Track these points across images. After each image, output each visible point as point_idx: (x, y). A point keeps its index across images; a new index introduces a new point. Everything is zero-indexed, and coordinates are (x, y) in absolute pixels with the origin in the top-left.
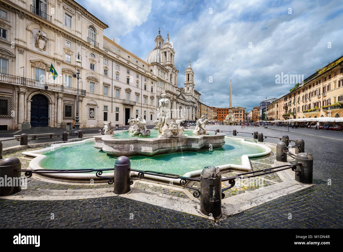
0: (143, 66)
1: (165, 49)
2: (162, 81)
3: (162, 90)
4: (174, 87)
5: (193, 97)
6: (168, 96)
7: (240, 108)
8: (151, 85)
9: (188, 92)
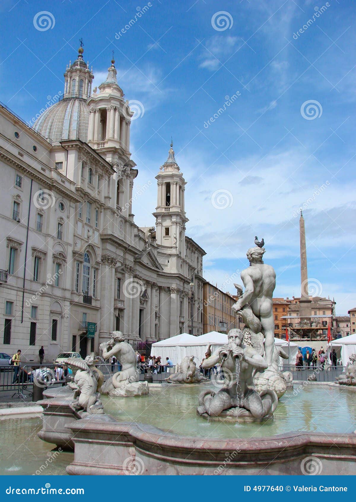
0: (35, 149)
1: (101, 100)
2: (92, 201)
3: (91, 233)
4: (128, 224)
5: (184, 261)
6: (108, 253)
7: (321, 299)
8: (60, 214)
9: (166, 243)
